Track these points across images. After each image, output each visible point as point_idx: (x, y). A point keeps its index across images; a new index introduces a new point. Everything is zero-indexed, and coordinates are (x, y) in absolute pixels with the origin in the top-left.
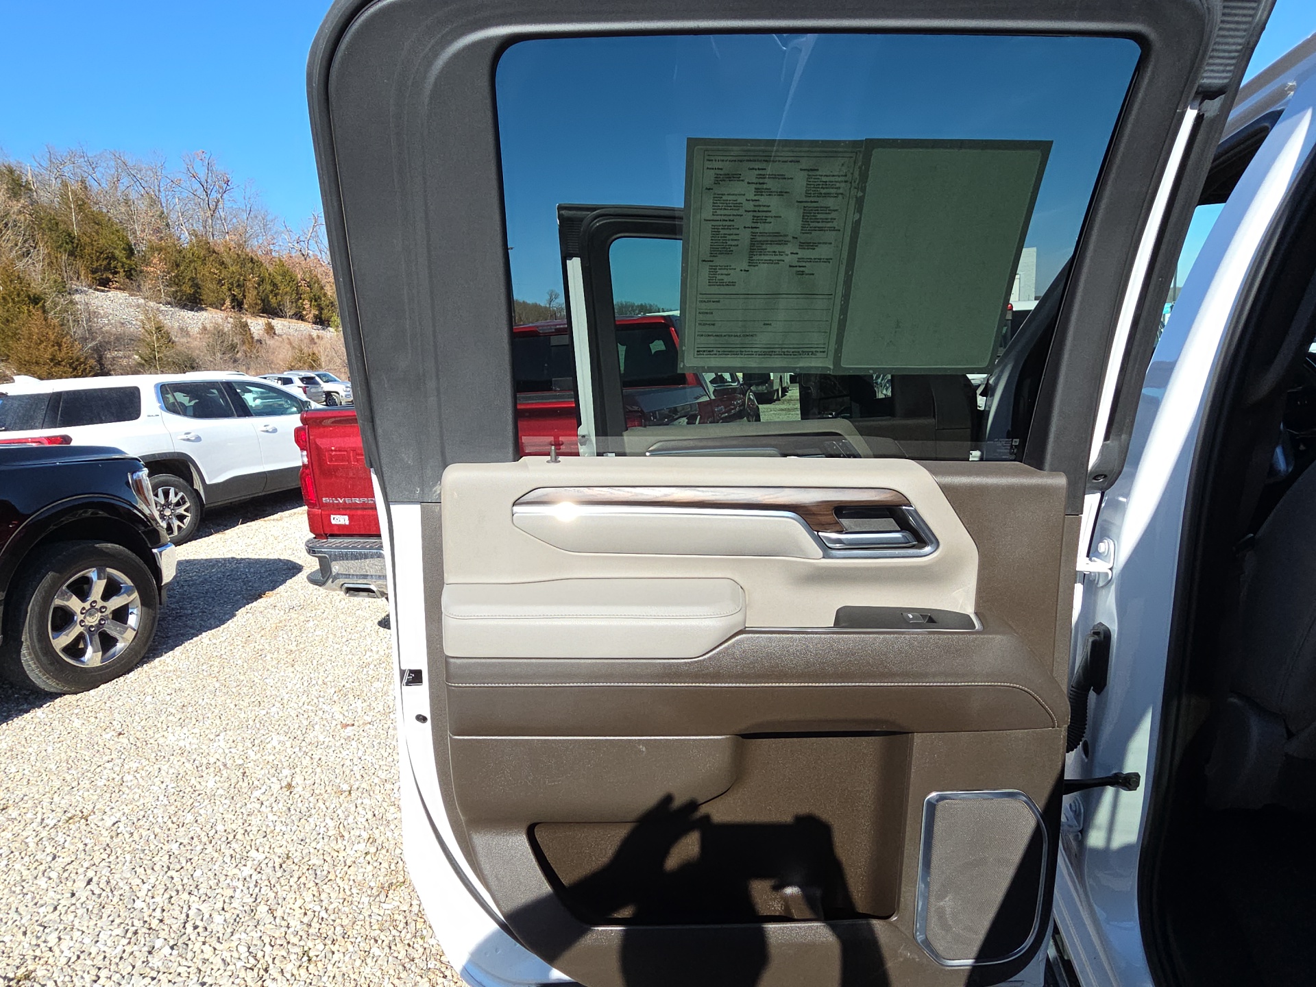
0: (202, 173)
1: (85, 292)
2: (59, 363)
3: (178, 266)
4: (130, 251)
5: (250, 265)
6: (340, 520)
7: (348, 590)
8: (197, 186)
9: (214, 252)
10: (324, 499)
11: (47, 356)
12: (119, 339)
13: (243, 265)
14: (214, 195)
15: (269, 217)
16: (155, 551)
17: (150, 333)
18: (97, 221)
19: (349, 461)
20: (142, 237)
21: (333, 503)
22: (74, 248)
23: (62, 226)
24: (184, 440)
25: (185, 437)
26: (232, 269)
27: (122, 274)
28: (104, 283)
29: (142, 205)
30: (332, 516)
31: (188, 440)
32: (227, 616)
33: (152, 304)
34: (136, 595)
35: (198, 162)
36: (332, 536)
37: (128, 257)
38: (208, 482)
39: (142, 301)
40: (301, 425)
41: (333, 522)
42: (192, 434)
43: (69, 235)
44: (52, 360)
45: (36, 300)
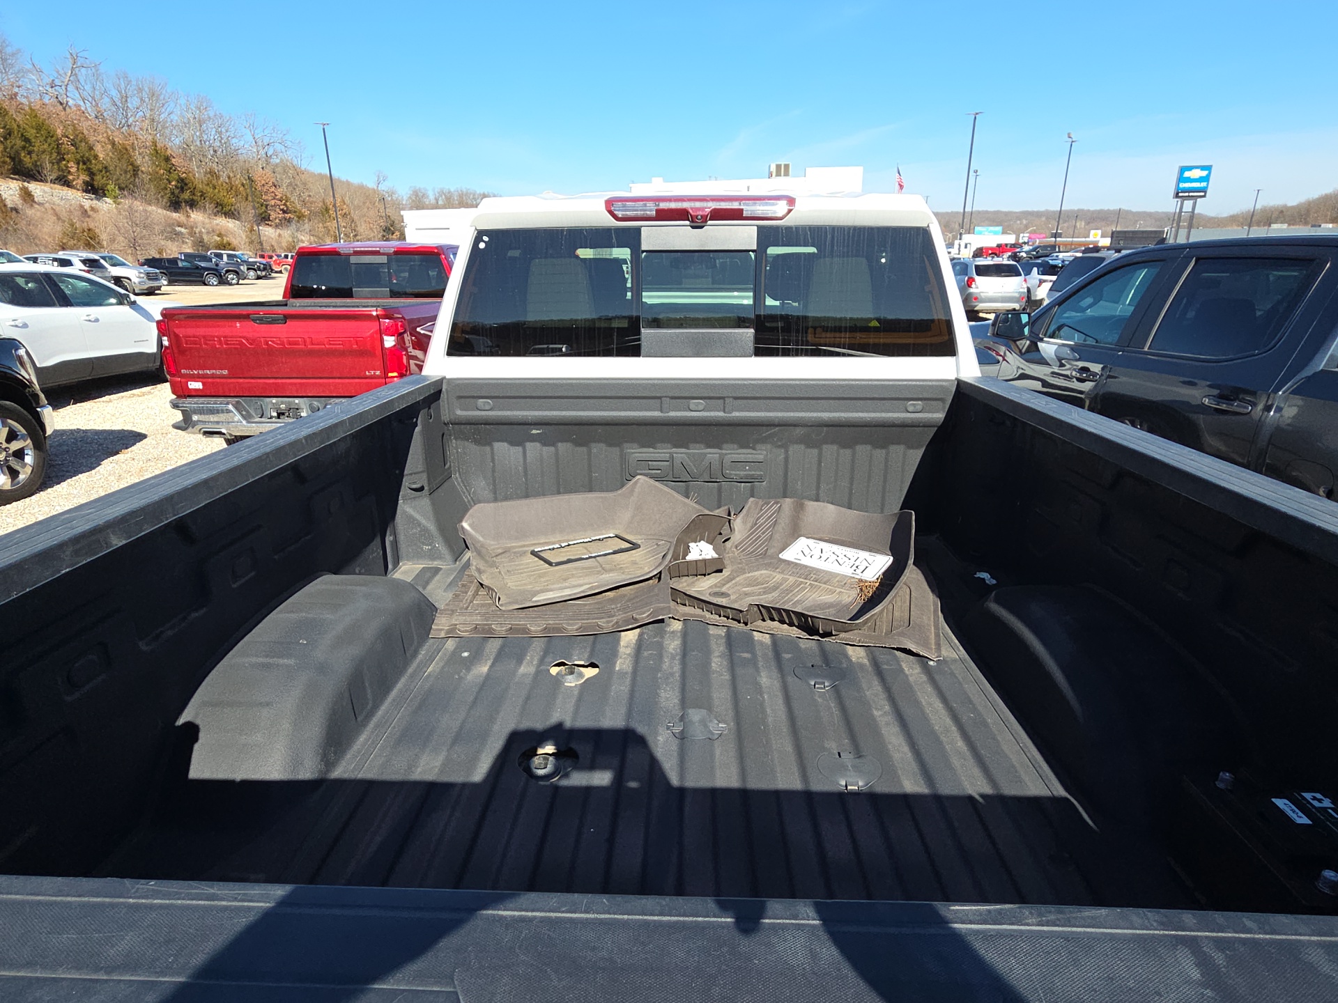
6: (195, 385)
7: (206, 433)
10: (182, 371)
16: (38, 409)
19: (201, 345)
21: (190, 374)
24: (12, 326)
25: (13, 323)
30: (189, 383)
31: (16, 326)
32: (95, 465)
34: (29, 441)
36: (190, 396)
38: (38, 366)
40: (161, 318)
41: (190, 387)
42: (19, 321)
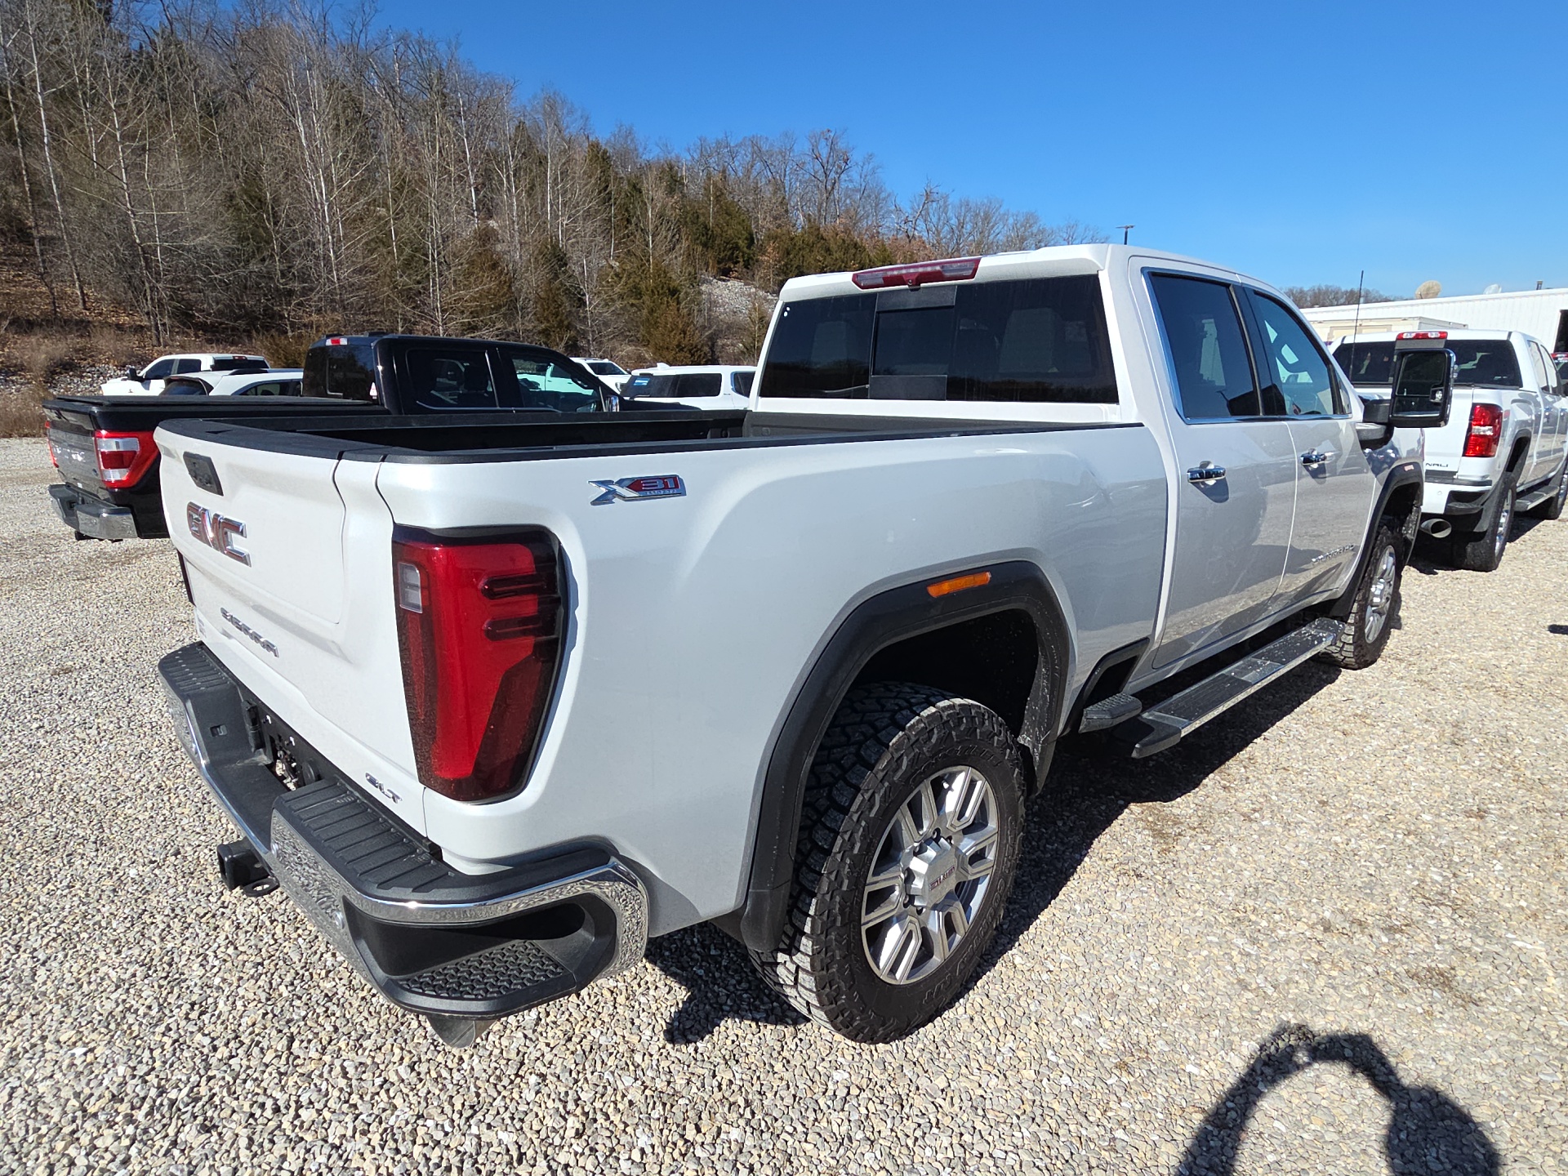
0: (824, 152)
1: (710, 282)
2: (682, 350)
3: (788, 254)
4: (751, 240)
5: (853, 251)
8: (818, 167)
9: (822, 238)
11: (676, 342)
12: (729, 327)
13: (846, 251)
14: (832, 175)
15: (883, 195)
17: (754, 322)
18: (727, 211)
20: (763, 224)
22: (706, 237)
23: (702, 219)
26: (836, 255)
27: (741, 264)
28: (725, 273)
29: (768, 192)
33: (761, 293)
35: (823, 143)
37: (749, 247)
39: (753, 290)
43: (706, 227)
44: (678, 346)
45: (674, 292)
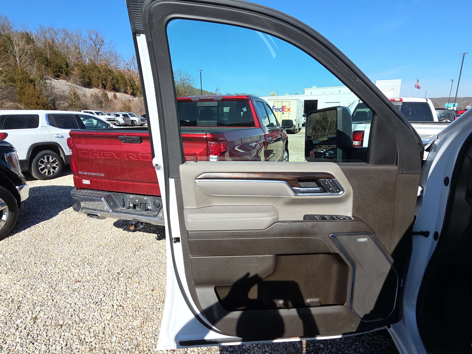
6: (86, 182)
7: (89, 215)
10: (79, 172)
16: (17, 187)
19: (89, 155)
21: (83, 174)
24: (56, 137)
30: (83, 180)
31: (58, 137)
32: (55, 214)
34: (6, 207)
36: (84, 189)
38: (66, 154)
40: (70, 137)
41: (83, 183)
42: (60, 135)
